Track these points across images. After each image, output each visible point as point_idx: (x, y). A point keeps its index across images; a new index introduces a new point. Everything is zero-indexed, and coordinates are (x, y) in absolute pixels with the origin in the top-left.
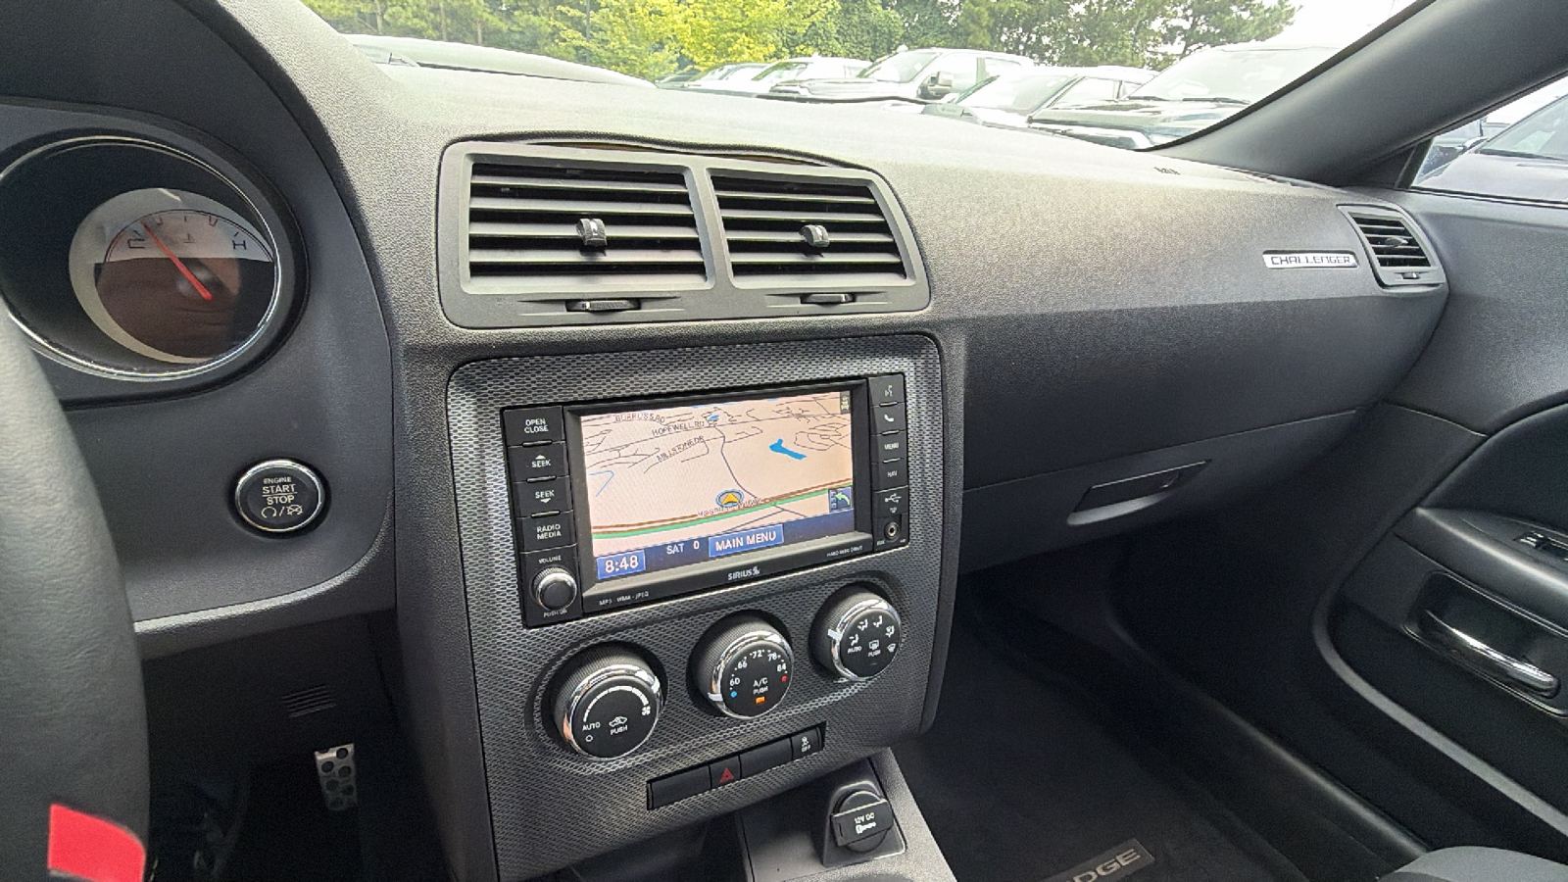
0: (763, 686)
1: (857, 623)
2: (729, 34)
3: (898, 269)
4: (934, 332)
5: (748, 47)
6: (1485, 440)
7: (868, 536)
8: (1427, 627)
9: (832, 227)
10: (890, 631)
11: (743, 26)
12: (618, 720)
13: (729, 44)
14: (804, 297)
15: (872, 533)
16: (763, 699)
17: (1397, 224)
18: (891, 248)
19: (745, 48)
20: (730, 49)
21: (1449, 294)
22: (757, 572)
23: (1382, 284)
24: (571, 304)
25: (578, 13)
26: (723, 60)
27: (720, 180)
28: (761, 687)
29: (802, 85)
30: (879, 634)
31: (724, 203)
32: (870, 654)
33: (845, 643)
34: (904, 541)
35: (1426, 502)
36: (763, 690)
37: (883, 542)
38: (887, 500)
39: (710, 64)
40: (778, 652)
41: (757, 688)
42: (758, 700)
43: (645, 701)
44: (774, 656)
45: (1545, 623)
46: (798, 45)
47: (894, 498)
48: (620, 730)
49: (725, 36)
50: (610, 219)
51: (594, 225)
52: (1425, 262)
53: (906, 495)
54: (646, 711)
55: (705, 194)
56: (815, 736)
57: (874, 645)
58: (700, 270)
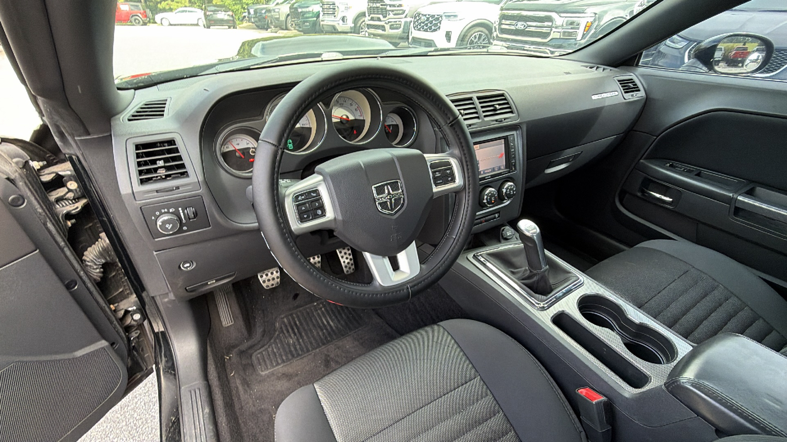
0: (493, 199)
1: (508, 187)
3: (512, 112)
4: (520, 125)
6: (656, 139)
7: (508, 170)
8: (643, 192)
9: (499, 105)
14: (496, 121)
16: (493, 202)
17: (632, 79)
18: (510, 107)
21: (647, 98)
22: (490, 177)
23: (625, 99)
27: (479, 98)
30: (513, 189)
31: (480, 103)
32: (511, 194)
33: (506, 192)
34: (515, 170)
35: (643, 158)
37: (511, 171)
38: (512, 161)
44: (495, 193)
45: (670, 185)
47: (514, 161)
51: (462, 111)
52: (639, 90)
53: (516, 161)
55: (477, 101)
56: (498, 214)
57: (512, 192)
58: (478, 118)
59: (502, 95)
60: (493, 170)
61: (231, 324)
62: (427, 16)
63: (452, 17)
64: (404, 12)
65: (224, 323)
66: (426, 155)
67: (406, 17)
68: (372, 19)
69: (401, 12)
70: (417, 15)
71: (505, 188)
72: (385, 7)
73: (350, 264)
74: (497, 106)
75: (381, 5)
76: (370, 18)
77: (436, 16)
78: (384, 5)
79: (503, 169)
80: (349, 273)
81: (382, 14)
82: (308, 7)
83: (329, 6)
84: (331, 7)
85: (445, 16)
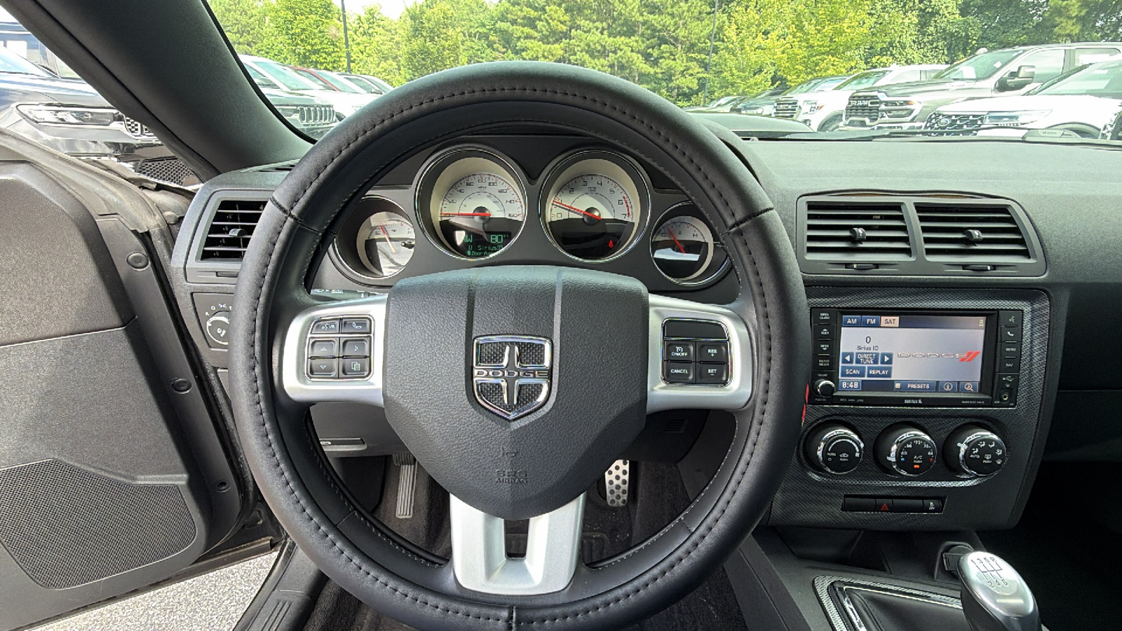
0: (919, 459)
1: (978, 442)
2: (818, 57)
3: (1025, 254)
4: (1048, 290)
5: (833, 65)
7: (988, 397)
9: (983, 230)
10: (999, 452)
11: (830, 50)
12: (844, 455)
13: (817, 65)
14: (965, 266)
15: (992, 396)
16: (918, 466)
18: (1021, 242)
19: (831, 66)
20: (817, 68)
22: (920, 402)
24: (848, 265)
25: (703, 56)
26: (810, 76)
27: (920, 208)
28: (918, 460)
29: (880, 90)
30: (992, 451)
31: (922, 219)
32: (984, 461)
33: (969, 452)
34: (1013, 404)
36: (919, 462)
37: (998, 402)
38: (1004, 379)
39: (799, 80)
40: (929, 445)
41: (916, 459)
42: (915, 466)
43: (858, 450)
44: (927, 446)
46: (875, 56)
47: (1009, 379)
48: (845, 459)
49: (814, 59)
50: (867, 228)
51: (860, 231)
53: (1017, 380)
54: (857, 455)
55: (912, 215)
56: (939, 503)
57: (988, 457)
58: (907, 252)
59: (1004, 209)
60: (937, 386)
61: (407, 517)
62: (953, 118)
63: (1005, 119)
64: (912, 111)
65: (398, 512)
66: (653, 299)
67: (912, 121)
68: (851, 124)
69: (904, 113)
70: (933, 116)
71: (968, 440)
72: (878, 105)
73: (621, 490)
74: (976, 233)
75: (871, 103)
76: (847, 123)
77: (971, 118)
78: (877, 103)
79: (970, 392)
80: (615, 505)
81: (869, 116)
82: (756, 108)
83: (787, 105)
84: (790, 107)
85: (990, 117)
